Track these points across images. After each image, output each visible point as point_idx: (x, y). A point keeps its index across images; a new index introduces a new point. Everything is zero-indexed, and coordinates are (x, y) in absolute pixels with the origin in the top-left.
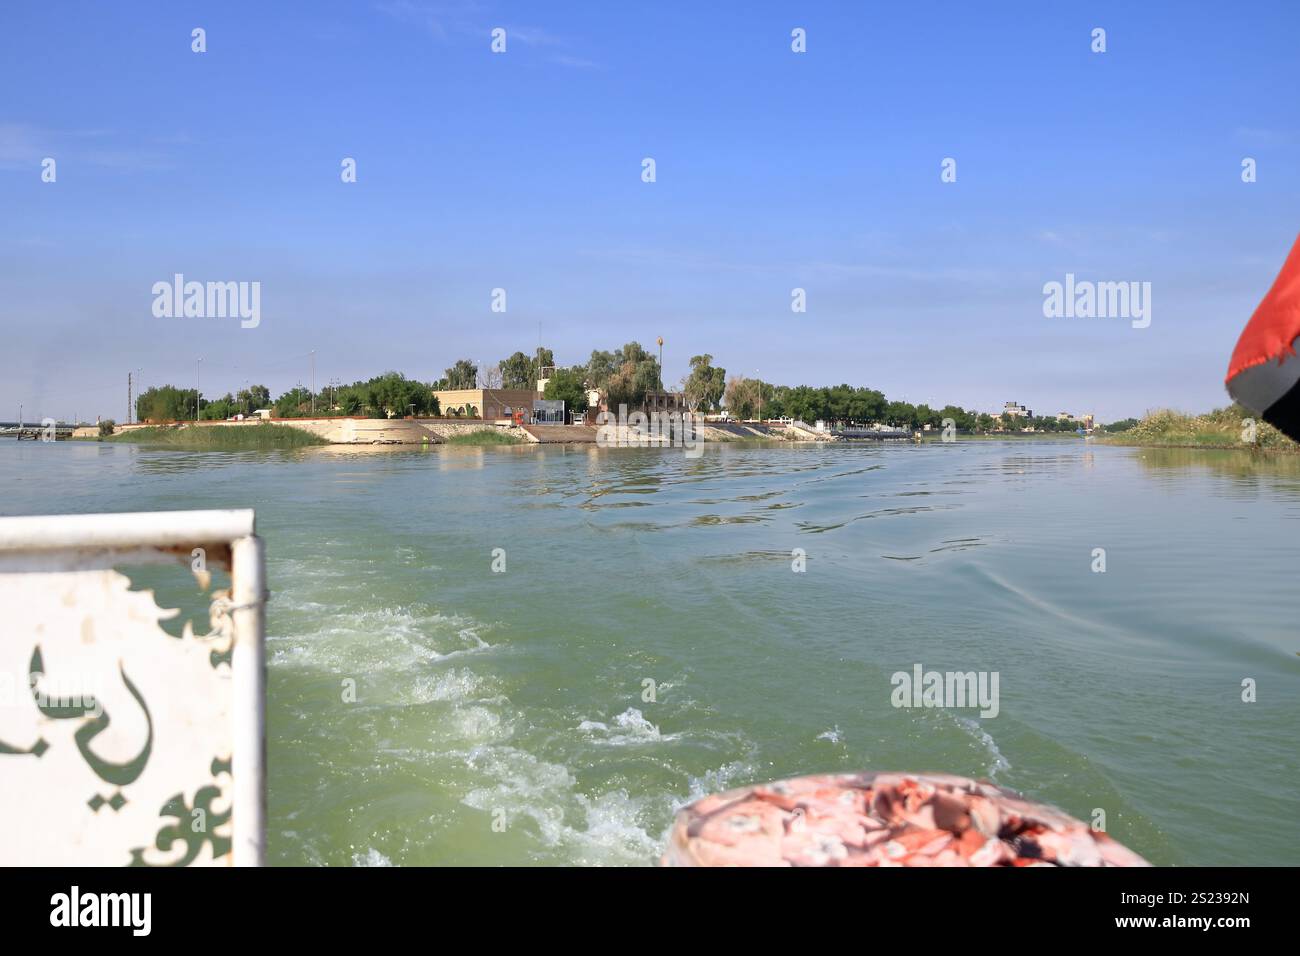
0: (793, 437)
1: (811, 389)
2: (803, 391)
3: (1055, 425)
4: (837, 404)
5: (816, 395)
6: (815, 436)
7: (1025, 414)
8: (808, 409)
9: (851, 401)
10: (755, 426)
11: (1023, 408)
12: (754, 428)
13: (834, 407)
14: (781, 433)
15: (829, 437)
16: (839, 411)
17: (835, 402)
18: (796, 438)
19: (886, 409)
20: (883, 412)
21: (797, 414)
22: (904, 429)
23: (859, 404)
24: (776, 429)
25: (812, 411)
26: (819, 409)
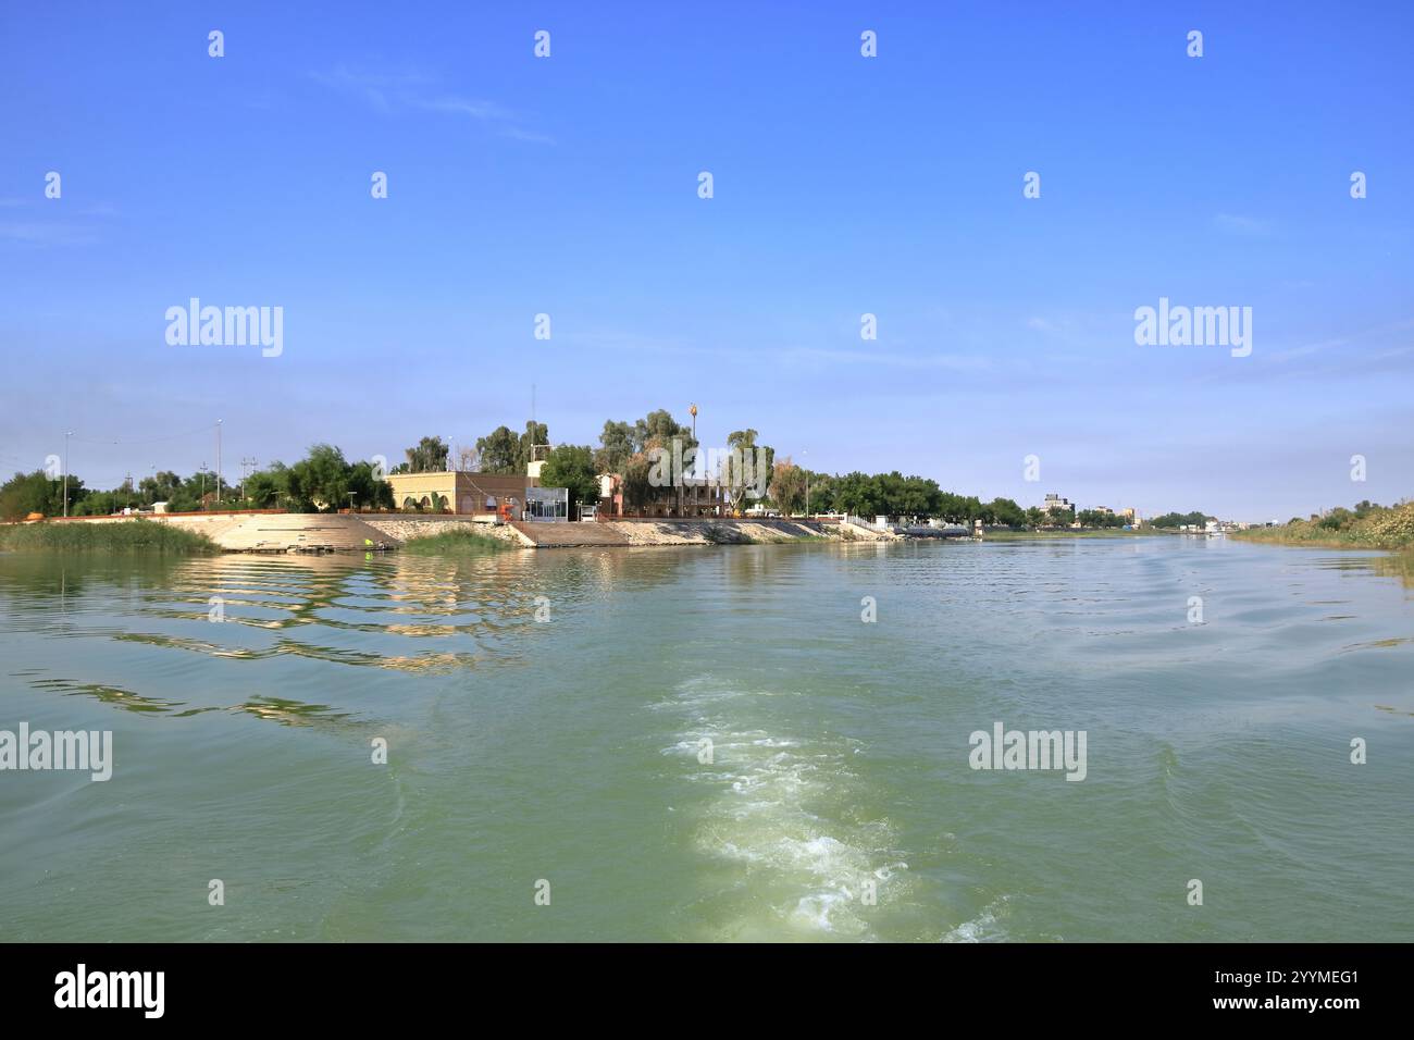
0: (850, 537)
1: (865, 477)
2: (857, 479)
3: (1102, 520)
4: (894, 495)
5: (871, 484)
6: (876, 536)
7: (1067, 507)
8: (863, 502)
9: (907, 492)
10: (805, 521)
11: (1066, 502)
12: (807, 524)
13: (891, 499)
14: (836, 531)
15: (892, 536)
16: (897, 504)
17: (891, 492)
18: (854, 538)
19: (941, 502)
20: (938, 505)
21: (849, 507)
22: (964, 526)
23: (916, 495)
24: (830, 526)
25: (868, 504)
26: (876, 502)
